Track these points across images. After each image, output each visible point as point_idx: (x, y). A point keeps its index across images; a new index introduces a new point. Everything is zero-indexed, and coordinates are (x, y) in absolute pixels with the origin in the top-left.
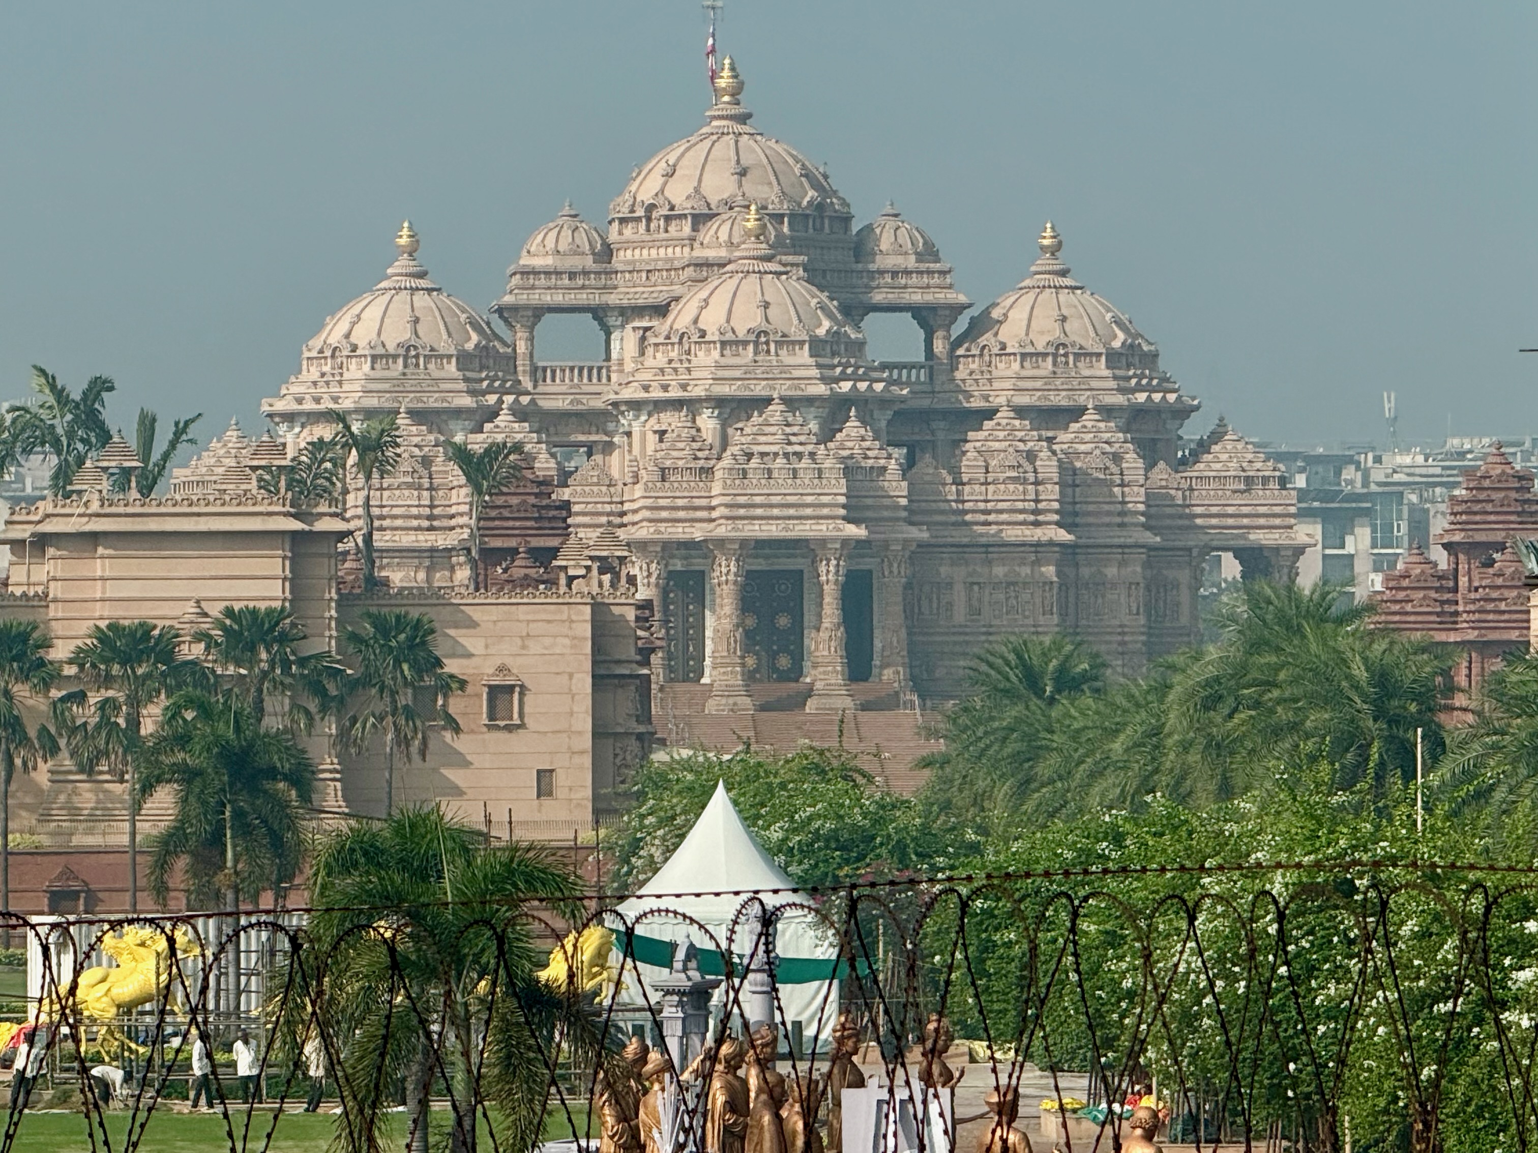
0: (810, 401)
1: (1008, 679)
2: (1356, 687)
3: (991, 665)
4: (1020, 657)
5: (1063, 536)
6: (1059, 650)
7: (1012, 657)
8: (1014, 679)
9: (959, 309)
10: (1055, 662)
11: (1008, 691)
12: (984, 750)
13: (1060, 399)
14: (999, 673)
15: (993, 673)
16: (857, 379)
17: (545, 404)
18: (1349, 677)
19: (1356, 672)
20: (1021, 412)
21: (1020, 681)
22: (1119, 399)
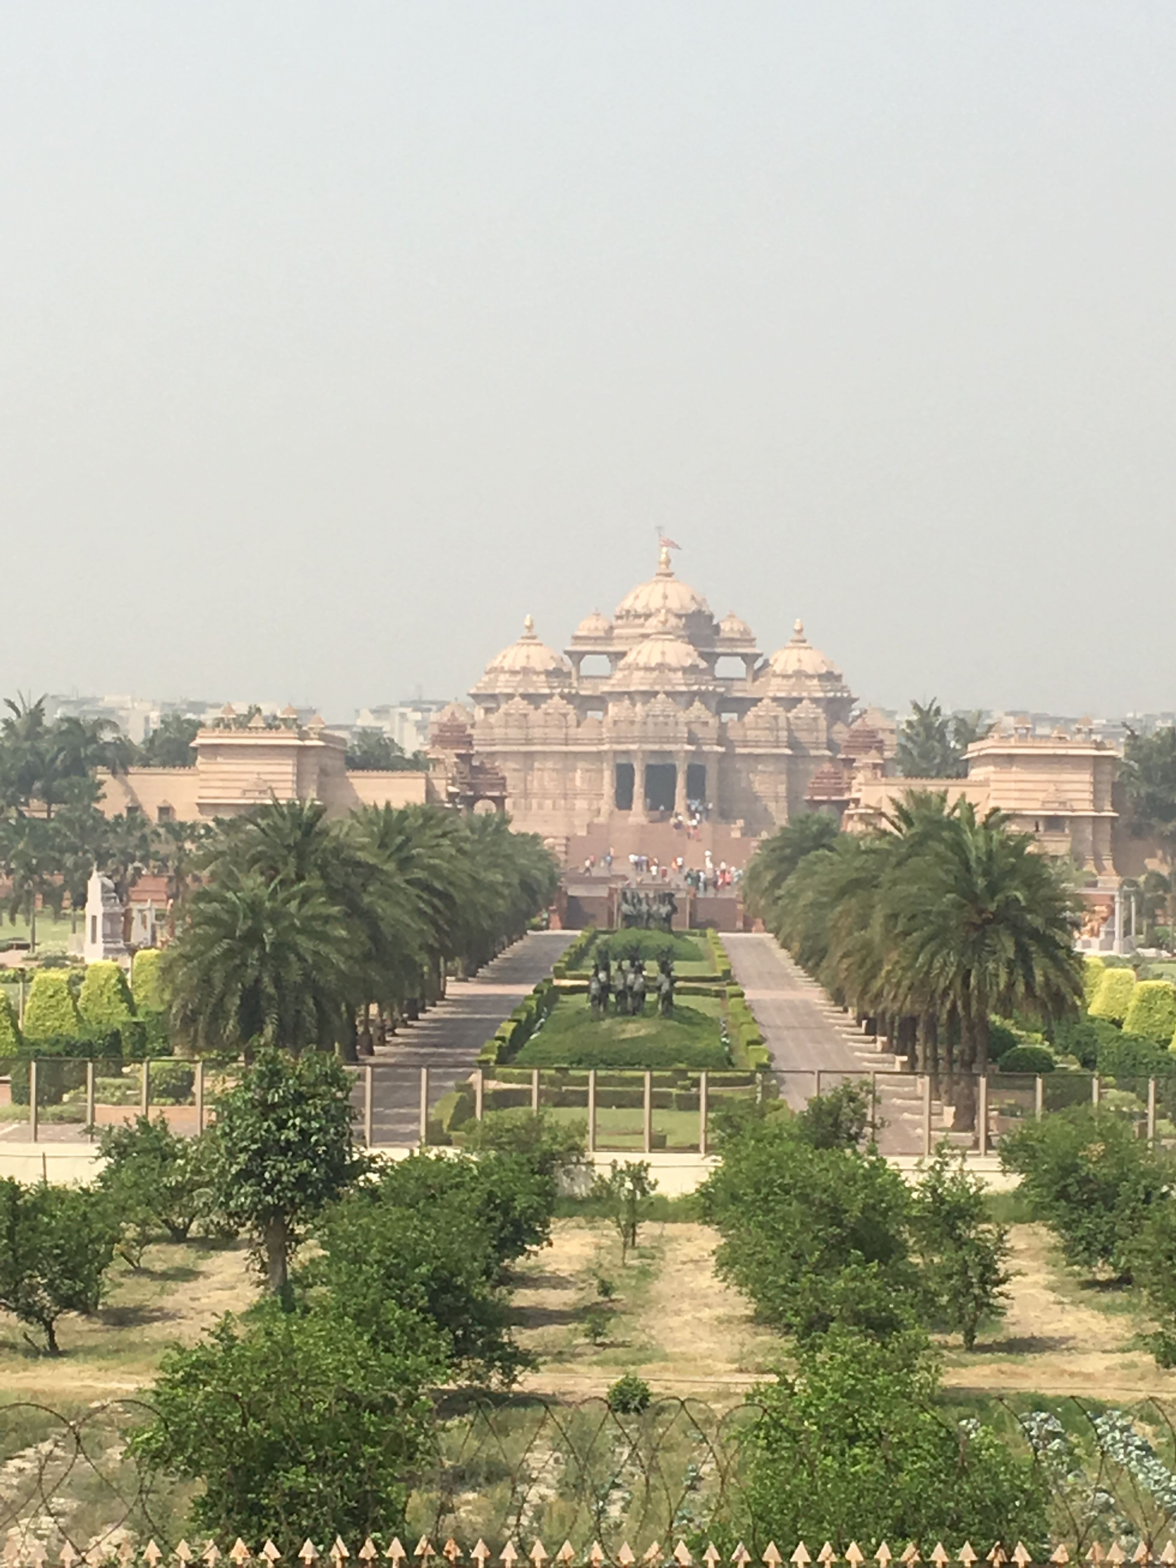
0: (682, 693)
5: (788, 752)
9: (758, 656)
13: (795, 694)
16: (701, 684)
17: (582, 693)
20: (775, 699)
22: (820, 695)
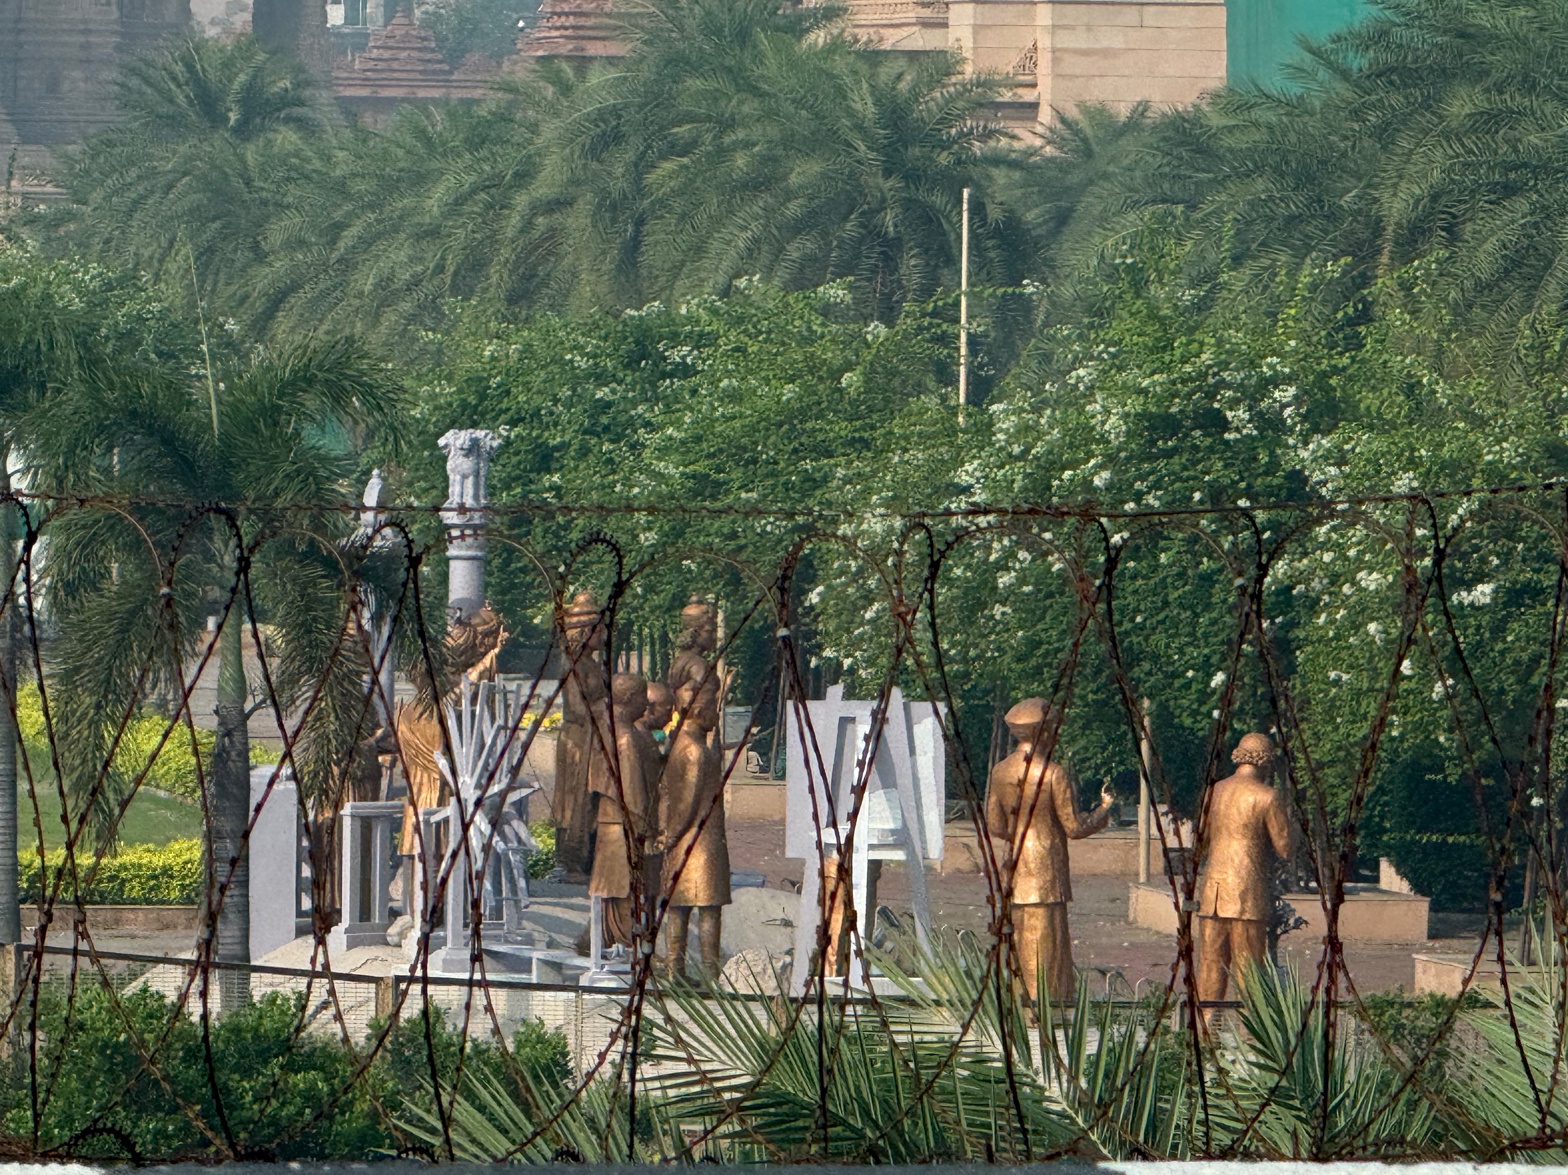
1: (171, 101)
2: (859, 128)
3: (147, 81)
4: (190, 68)
6: (249, 59)
7: (179, 69)
8: (181, 99)
10: (242, 78)
11: (172, 117)
12: (135, 203)
14: (160, 91)
15: (149, 91)
18: (851, 113)
19: (859, 106)
21: (191, 103)
